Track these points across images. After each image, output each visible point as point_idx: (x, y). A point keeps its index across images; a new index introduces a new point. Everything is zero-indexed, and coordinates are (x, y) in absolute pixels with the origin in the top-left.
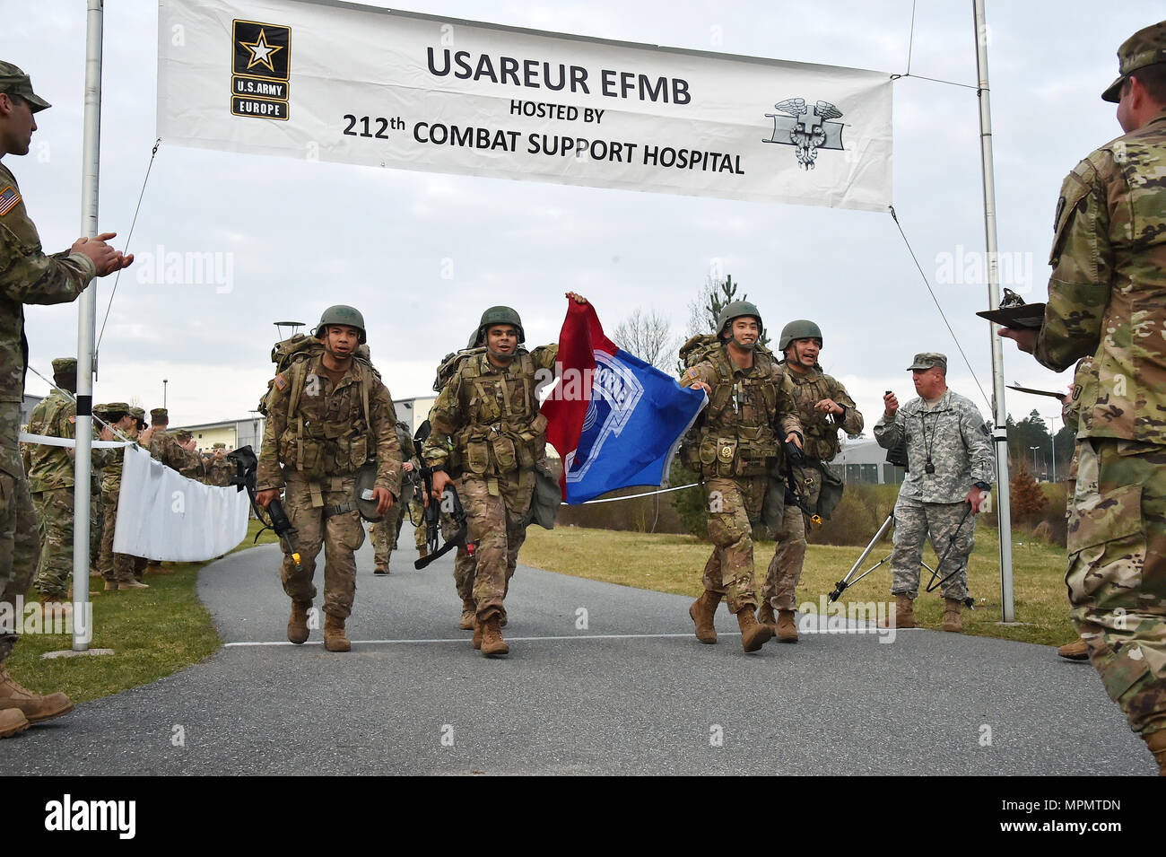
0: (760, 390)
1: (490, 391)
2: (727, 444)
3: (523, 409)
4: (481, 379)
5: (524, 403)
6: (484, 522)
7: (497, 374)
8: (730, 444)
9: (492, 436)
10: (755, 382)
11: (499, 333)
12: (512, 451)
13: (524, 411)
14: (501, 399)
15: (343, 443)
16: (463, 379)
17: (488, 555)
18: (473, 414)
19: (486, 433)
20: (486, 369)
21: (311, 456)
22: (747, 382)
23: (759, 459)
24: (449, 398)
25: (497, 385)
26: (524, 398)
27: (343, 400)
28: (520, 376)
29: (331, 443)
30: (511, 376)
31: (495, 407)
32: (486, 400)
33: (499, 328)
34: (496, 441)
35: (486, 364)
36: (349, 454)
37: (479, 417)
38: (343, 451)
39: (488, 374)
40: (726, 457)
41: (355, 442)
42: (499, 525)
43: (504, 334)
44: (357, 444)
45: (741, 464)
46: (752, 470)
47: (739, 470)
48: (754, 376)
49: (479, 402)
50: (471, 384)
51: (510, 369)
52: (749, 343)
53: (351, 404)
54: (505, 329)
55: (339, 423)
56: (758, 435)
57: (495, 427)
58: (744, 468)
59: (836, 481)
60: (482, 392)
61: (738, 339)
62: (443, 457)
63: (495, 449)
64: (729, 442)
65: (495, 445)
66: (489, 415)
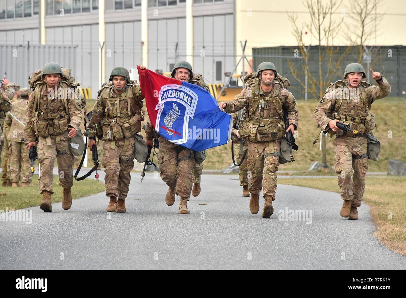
0: (273, 102)
1: (113, 105)
2: (253, 128)
3: (127, 112)
4: (110, 99)
5: (127, 110)
6: (106, 159)
7: (117, 97)
8: (254, 128)
9: (112, 124)
10: (271, 99)
11: (117, 80)
12: (120, 131)
13: (128, 113)
14: (116, 108)
15: (56, 122)
16: (102, 99)
17: (109, 173)
18: (106, 114)
19: (110, 122)
20: (111, 95)
21: (42, 127)
22: (267, 98)
23: (268, 134)
24: (97, 106)
25: (116, 103)
26: (127, 108)
27: (55, 104)
28: (126, 98)
29: (51, 122)
30: (122, 98)
31: (114, 111)
32: (111, 108)
33: (117, 77)
34: (114, 126)
35: (112, 93)
36: (59, 126)
37: (109, 116)
38: (57, 125)
39: (112, 97)
40: (253, 133)
41: (61, 121)
42: (113, 160)
43: (119, 80)
44: (62, 122)
45: (259, 137)
46: (265, 139)
47: (259, 139)
48: (270, 96)
49: (109, 109)
50: (106, 101)
51: (122, 95)
52: (269, 82)
53: (59, 105)
54: (119, 78)
55: (54, 113)
56: (269, 123)
57: (114, 120)
58: (261, 138)
59: (375, 141)
60: (110, 105)
61: (264, 80)
62: (94, 133)
63: (113, 129)
64: (254, 127)
65: (113, 128)
66: (112, 115)
